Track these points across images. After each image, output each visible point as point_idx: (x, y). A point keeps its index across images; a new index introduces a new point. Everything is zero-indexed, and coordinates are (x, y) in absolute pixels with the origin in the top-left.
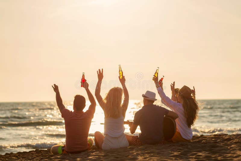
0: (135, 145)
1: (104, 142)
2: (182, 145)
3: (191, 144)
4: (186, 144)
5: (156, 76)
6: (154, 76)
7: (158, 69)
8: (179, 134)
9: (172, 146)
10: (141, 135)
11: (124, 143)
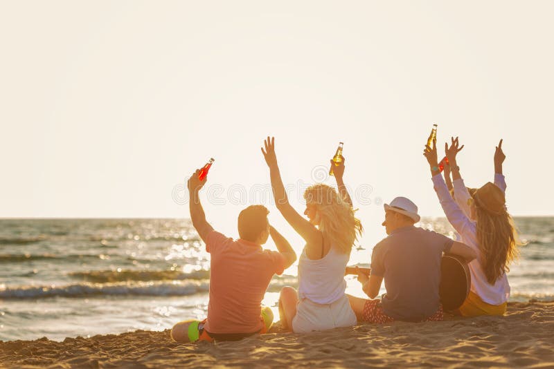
0: (371, 323)
1: (297, 313)
2: (484, 324)
3: (503, 320)
4: (493, 322)
5: (431, 146)
6: (427, 146)
7: (435, 128)
8: (478, 297)
9: (459, 325)
10: (386, 297)
11: (345, 317)
